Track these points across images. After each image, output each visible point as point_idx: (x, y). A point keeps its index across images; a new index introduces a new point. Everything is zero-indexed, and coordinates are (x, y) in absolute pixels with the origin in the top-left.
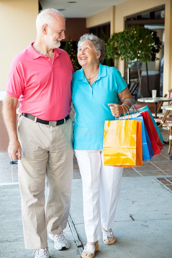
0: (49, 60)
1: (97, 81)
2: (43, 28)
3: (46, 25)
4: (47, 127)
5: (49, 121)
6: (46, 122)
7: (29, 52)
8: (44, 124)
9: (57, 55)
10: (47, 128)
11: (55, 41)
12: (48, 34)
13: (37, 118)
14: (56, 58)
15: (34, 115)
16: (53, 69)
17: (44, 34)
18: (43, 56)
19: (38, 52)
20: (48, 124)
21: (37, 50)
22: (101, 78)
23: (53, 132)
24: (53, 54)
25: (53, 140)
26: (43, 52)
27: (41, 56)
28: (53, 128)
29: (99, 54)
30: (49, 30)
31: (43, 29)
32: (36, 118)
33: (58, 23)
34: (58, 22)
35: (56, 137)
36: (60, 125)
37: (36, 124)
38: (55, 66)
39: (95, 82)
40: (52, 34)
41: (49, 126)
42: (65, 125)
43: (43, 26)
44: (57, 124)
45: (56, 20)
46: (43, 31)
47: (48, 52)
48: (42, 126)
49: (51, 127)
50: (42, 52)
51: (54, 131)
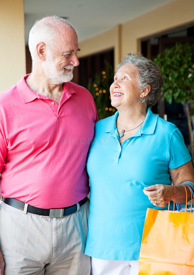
0: (53, 103)
1: (133, 138)
2: (38, 49)
3: (43, 44)
4: (47, 220)
5: (49, 210)
6: (44, 212)
7: (18, 90)
8: (41, 216)
9: (68, 96)
10: (47, 222)
11: (60, 70)
12: (47, 59)
13: (29, 205)
14: (65, 101)
15: (22, 199)
16: (58, 118)
17: (40, 60)
18: (41, 98)
19: (34, 92)
20: (49, 216)
21: (32, 87)
22: (142, 134)
23: (57, 228)
24: (61, 94)
25: (58, 242)
26: (44, 91)
27: (38, 98)
28: (58, 220)
29: (147, 90)
30: (48, 52)
31: (39, 51)
32: (26, 205)
33: (62, 38)
34: (61, 36)
35: (63, 237)
36: (69, 216)
37: (27, 215)
38: (62, 115)
39: (129, 139)
40: (54, 58)
41: (50, 219)
42: (79, 215)
43: (37, 46)
44: (65, 214)
45: (58, 34)
46: (38, 54)
47: (51, 91)
48: (38, 219)
49: (54, 219)
50: (40, 92)
51: (60, 227)
